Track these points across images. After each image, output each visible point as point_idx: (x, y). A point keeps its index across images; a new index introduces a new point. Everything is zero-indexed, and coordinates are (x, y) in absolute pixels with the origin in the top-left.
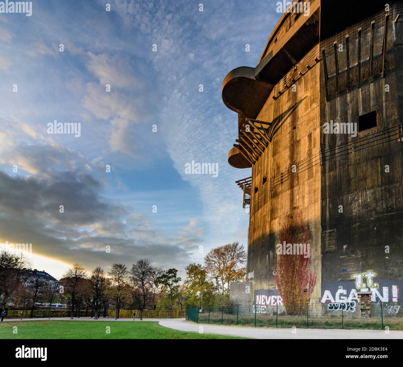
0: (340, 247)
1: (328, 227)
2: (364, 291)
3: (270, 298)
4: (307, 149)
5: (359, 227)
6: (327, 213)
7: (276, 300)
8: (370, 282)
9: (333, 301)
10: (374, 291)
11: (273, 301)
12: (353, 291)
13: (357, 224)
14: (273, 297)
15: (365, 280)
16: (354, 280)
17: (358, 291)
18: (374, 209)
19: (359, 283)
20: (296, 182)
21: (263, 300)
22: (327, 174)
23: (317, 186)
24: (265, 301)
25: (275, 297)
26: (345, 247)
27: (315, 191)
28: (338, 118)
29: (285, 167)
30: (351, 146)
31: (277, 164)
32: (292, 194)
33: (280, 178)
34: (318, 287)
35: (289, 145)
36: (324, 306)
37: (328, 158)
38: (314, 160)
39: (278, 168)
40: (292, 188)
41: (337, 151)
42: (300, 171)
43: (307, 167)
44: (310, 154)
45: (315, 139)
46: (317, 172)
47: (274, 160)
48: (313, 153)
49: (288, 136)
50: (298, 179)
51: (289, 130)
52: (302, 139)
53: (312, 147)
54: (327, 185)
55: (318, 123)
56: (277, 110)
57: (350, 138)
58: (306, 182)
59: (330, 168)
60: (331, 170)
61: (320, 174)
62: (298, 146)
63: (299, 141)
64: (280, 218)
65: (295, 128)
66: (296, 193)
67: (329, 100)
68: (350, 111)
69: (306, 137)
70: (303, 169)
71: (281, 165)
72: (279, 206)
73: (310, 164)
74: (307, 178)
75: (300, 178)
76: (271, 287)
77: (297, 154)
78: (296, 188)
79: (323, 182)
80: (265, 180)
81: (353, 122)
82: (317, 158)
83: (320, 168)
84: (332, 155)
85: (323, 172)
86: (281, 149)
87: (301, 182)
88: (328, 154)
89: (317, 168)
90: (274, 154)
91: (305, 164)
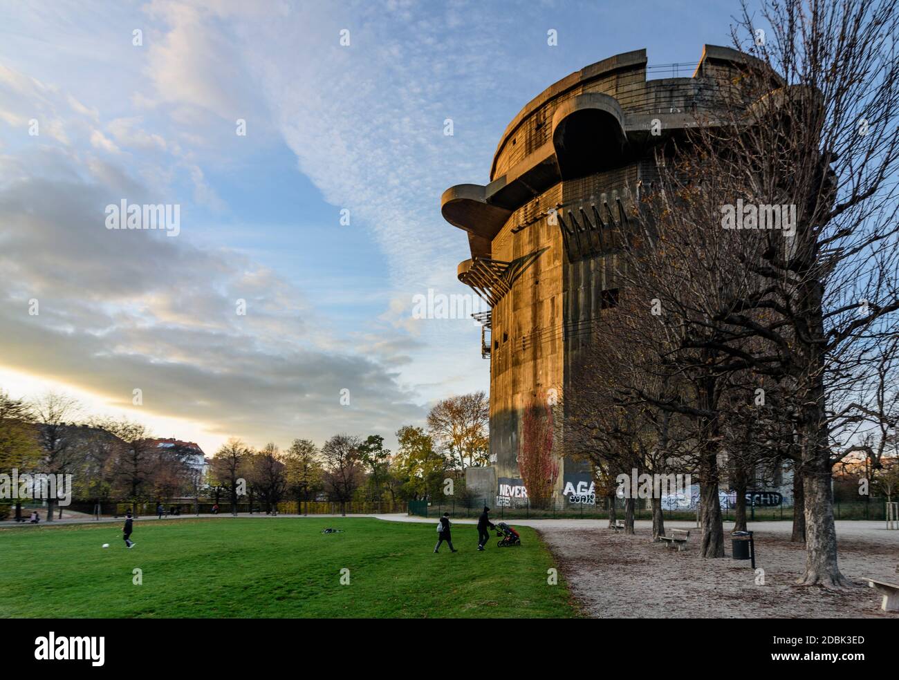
20: (539, 354)
22: (570, 353)
23: (560, 364)
27: (557, 370)
28: (582, 287)
29: (527, 329)
30: (594, 324)
31: (518, 323)
32: (535, 367)
33: (522, 344)
34: (561, 478)
35: (531, 303)
36: (566, 498)
37: (570, 333)
38: (557, 332)
39: (520, 329)
40: (535, 358)
41: (580, 327)
42: (543, 341)
43: (550, 339)
44: (553, 324)
45: (558, 307)
46: (559, 348)
47: (515, 317)
48: (556, 323)
49: (530, 290)
50: (541, 350)
51: (531, 282)
52: (545, 301)
53: (555, 315)
54: (570, 365)
55: (561, 288)
56: (517, 248)
57: (593, 315)
58: (549, 357)
59: (572, 346)
60: (574, 348)
61: (562, 351)
62: (541, 309)
63: (542, 302)
64: (523, 394)
65: (537, 283)
66: (539, 367)
67: (572, 262)
68: (593, 283)
69: (549, 301)
70: (547, 340)
71: (523, 326)
72: (522, 379)
73: (553, 335)
74: (550, 351)
75: (543, 349)
76: (514, 476)
77: (540, 319)
78: (539, 361)
79: (566, 361)
80: (506, 337)
81: (596, 295)
82: (559, 331)
83: (562, 343)
84: (576, 331)
85: (566, 349)
86: (522, 305)
87: (544, 354)
88: (570, 329)
89: (560, 344)
90: (515, 308)
91: (549, 335)
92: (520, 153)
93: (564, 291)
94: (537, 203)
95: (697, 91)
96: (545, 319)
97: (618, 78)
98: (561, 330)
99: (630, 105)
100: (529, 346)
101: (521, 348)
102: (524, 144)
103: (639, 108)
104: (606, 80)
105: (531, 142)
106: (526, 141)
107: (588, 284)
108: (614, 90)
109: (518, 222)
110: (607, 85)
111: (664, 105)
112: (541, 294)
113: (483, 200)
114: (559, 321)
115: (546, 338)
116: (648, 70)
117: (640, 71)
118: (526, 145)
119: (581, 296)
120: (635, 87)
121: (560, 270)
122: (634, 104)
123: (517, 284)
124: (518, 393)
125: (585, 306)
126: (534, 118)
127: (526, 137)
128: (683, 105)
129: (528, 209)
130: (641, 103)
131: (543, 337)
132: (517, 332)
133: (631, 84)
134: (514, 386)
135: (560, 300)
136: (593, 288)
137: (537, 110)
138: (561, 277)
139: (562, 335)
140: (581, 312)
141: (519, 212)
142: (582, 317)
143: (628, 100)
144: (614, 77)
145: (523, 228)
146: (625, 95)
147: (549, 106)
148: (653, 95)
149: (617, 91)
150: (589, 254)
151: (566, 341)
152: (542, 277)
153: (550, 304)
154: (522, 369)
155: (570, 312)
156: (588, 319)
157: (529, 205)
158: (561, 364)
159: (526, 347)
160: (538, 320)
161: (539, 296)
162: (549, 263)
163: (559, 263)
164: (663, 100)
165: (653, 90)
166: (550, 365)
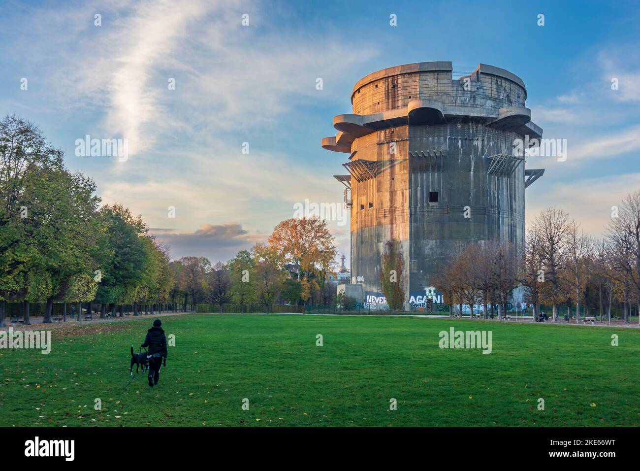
0: (419, 271)
1: (413, 258)
2: (430, 297)
3: (378, 298)
4: (401, 201)
5: (429, 261)
6: (413, 249)
7: (383, 300)
8: (433, 293)
9: (415, 302)
10: (434, 298)
11: (381, 300)
12: (425, 297)
13: (428, 259)
14: (380, 298)
15: (430, 291)
16: (425, 291)
17: (427, 297)
18: (435, 252)
19: (427, 293)
20: (394, 222)
21: (373, 299)
22: (413, 224)
24: (374, 300)
25: (382, 298)
26: (421, 271)
28: (419, 188)
29: (387, 205)
30: (426, 210)
31: (381, 201)
32: (392, 228)
33: (383, 213)
34: (407, 294)
35: (389, 190)
36: (411, 304)
37: (413, 213)
38: (405, 211)
39: (382, 204)
40: (392, 224)
41: (418, 210)
42: (397, 214)
43: (401, 214)
44: (403, 206)
45: (406, 197)
46: (407, 220)
47: (379, 196)
48: (405, 206)
49: (388, 182)
50: (396, 219)
51: (389, 178)
52: (398, 192)
53: (404, 201)
54: (413, 230)
55: (407, 186)
56: (380, 154)
57: (425, 204)
58: (401, 224)
59: (414, 221)
60: (415, 222)
61: (408, 222)
62: (395, 195)
63: (396, 191)
64: (384, 243)
65: (393, 179)
66: (394, 229)
67: (414, 173)
68: (425, 186)
69: (401, 192)
70: (399, 214)
71: (384, 203)
72: (383, 234)
73: (403, 212)
74: (401, 221)
75: (397, 219)
76: (379, 291)
77: (395, 200)
78: (394, 225)
79: (411, 228)
80: (371, 205)
81: (426, 194)
82: (407, 211)
83: (409, 218)
84: (416, 212)
85: (411, 222)
86: (383, 190)
87: (398, 222)
88: (413, 211)
89: (407, 218)
90: (379, 190)
91: (400, 211)
92: (381, 96)
93: (409, 189)
94: (393, 132)
95: (476, 89)
96: (398, 201)
97: (438, 75)
98: (408, 211)
99: (444, 91)
100: (388, 215)
101: (383, 216)
102: (384, 92)
103: (448, 94)
104: (432, 74)
105: (388, 93)
106: (385, 91)
107: (422, 188)
108: (436, 81)
109: (380, 138)
110: (432, 77)
111: (460, 95)
112: (396, 187)
113: (361, 124)
114: (407, 205)
115: (398, 214)
116: (453, 74)
117: (449, 74)
118: (385, 93)
119: (419, 193)
120: (446, 82)
121: (407, 176)
122: (446, 91)
123: (379, 176)
124: (381, 242)
125: (420, 199)
126: (390, 79)
127: (385, 89)
128: (469, 96)
129: (387, 133)
130: (450, 91)
131: (397, 212)
132: (380, 206)
133: (444, 79)
134: (378, 238)
135: (407, 193)
136: (425, 189)
137: (393, 76)
138: (408, 180)
139: (408, 213)
140: (419, 202)
141: (381, 132)
142: (419, 205)
143: (443, 88)
144: (436, 74)
145: (383, 144)
146: (442, 85)
147: (400, 77)
148: (455, 89)
149: (437, 82)
150: (423, 169)
151: (411, 217)
152: (396, 177)
153: (401, 194)
154: (383, 229)
155: (413, 201)
156: (422, 207)
157: (387, 131)
158: (408, 229)
159: (386, 216)
160: (393, 201)
161: (394, 187)
162: (400, 170)
163: (406, 171)
164: (460, 92)
165: (455, 86)
166: (401, 229)
